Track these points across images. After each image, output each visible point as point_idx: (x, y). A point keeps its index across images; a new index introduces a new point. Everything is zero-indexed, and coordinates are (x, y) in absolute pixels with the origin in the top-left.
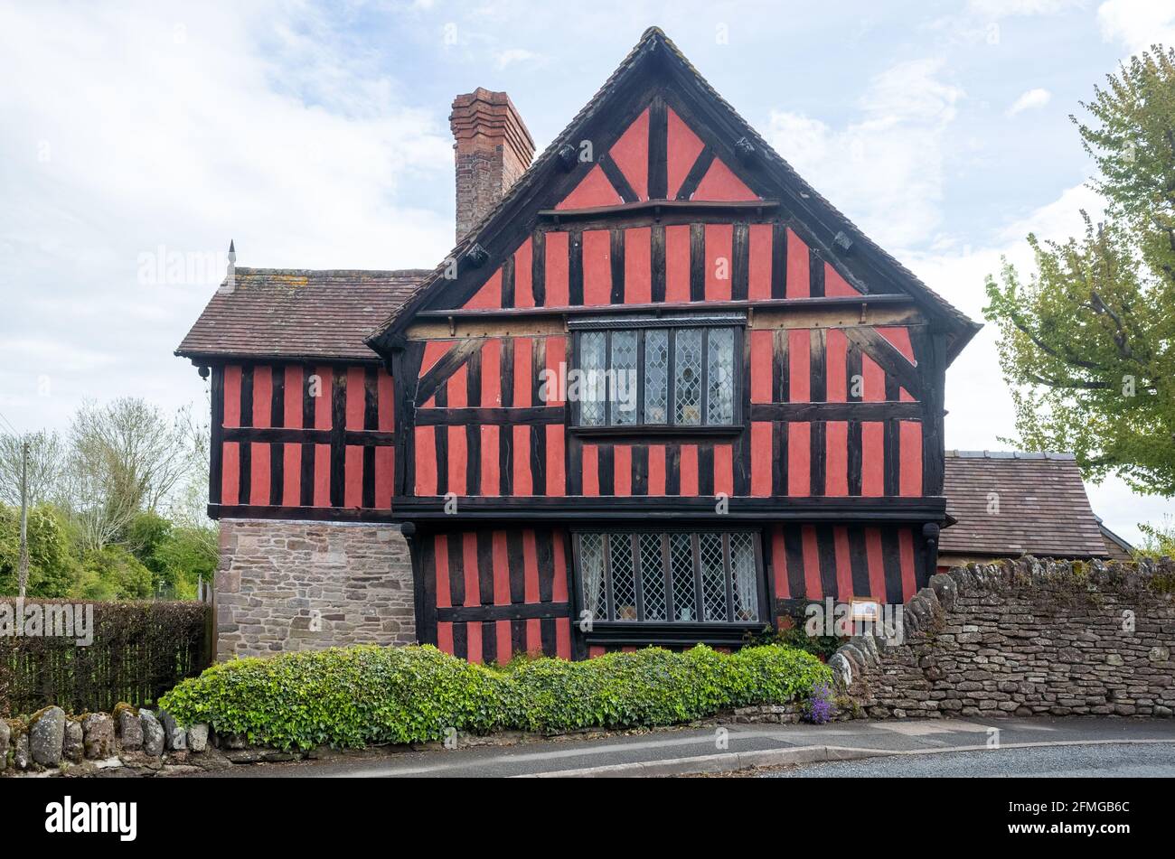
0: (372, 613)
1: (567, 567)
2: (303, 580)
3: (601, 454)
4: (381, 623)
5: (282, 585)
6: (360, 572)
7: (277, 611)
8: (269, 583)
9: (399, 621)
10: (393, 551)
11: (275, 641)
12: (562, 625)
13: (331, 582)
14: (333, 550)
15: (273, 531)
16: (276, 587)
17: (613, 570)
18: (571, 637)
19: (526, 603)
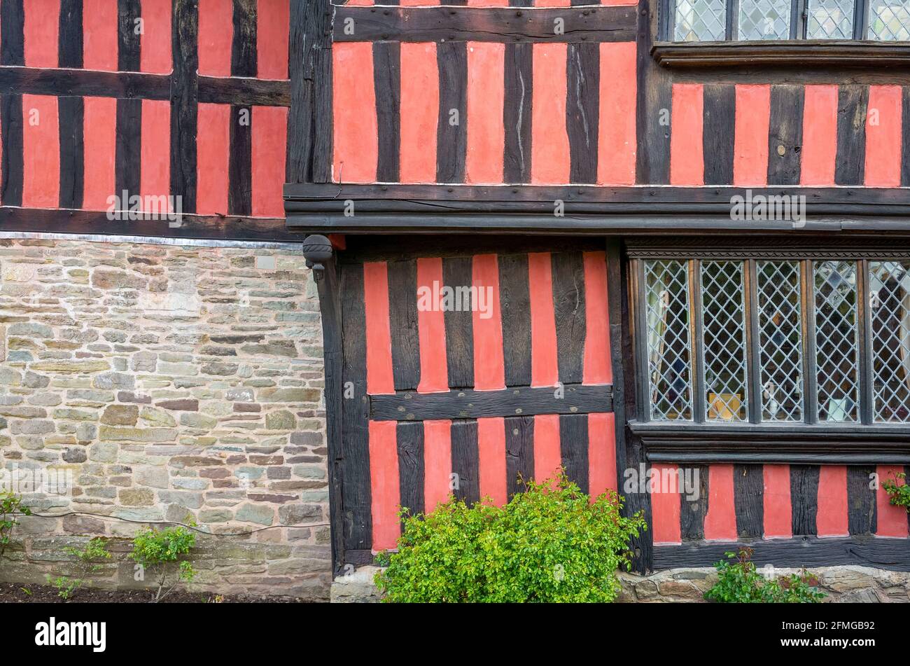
0: (246, 398)
1: (611, 322)
2: (123, 340)
3: (708, 103)
4: (263, 413)
5: (84, 349)
6: (225, 327)
7: (75, 394)
8: (60, 345)
9: (294, 412)
10: (283, 291)
11: (72, 447)
12: (601, 428)
13: (172, 343)
14: (176, 289)
15: (66, 254)
16: (73, 352)
17: (705, 329)
18: (618, 448)
19: (533, 387)
